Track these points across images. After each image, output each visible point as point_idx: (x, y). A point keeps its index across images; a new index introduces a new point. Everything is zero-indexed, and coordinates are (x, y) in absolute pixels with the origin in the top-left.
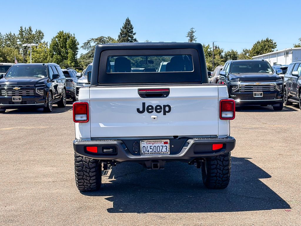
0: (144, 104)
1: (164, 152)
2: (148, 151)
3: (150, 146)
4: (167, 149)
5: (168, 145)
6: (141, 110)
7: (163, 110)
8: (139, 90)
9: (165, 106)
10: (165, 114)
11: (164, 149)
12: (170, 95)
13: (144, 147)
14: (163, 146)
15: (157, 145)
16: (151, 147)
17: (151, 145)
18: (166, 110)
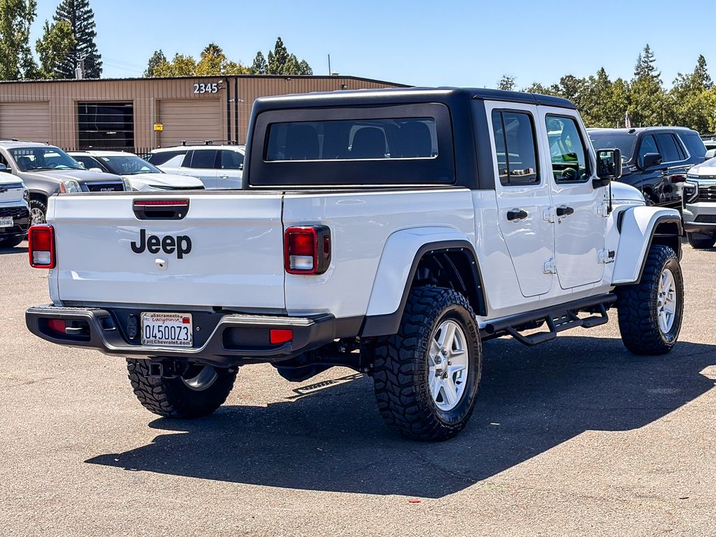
0: (143, 232)
1: (183, 341)
2: (155, 337)
3: (159, 326)
4: (189, 334)
5: (190, 326)
6: (138, 245)
7: (176, 247)
8: (136, 202)
9: (180, 239)
10: (180, 257)
11: (183, 336)
12: (189, 215)
13: (148, 328)
14: (181, 327)
15: (169, 324)
16: (160, 329)
17: (160, 323)
18: (180, 246)
